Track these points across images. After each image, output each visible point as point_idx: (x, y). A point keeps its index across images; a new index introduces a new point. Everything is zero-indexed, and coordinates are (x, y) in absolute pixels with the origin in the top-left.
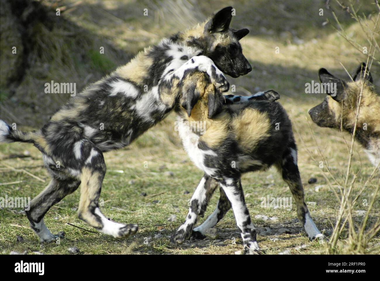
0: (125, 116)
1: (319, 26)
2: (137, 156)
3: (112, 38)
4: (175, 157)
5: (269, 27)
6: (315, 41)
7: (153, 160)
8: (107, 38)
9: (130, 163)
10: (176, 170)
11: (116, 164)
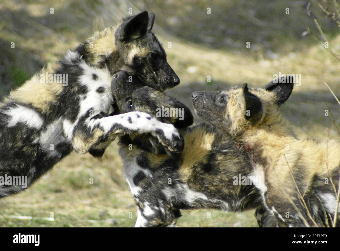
0: (26, 151)
1: (298, 37)
2: (71, 200)
3: (39, 53)
4: (120, 200)
5: (235, 38)
6: (293, 56)
7: (91, 205)
8: (33, 52)
9: (62, 208)
10: (120, 217)
11: (44, 209)
